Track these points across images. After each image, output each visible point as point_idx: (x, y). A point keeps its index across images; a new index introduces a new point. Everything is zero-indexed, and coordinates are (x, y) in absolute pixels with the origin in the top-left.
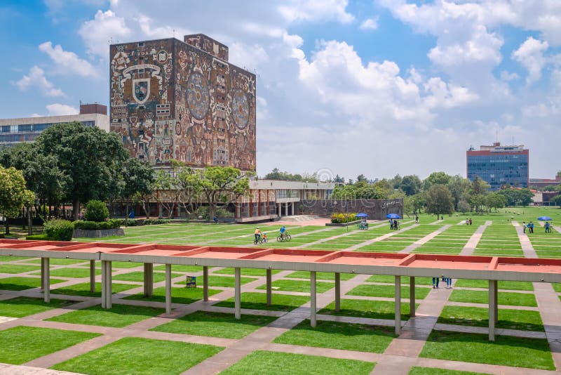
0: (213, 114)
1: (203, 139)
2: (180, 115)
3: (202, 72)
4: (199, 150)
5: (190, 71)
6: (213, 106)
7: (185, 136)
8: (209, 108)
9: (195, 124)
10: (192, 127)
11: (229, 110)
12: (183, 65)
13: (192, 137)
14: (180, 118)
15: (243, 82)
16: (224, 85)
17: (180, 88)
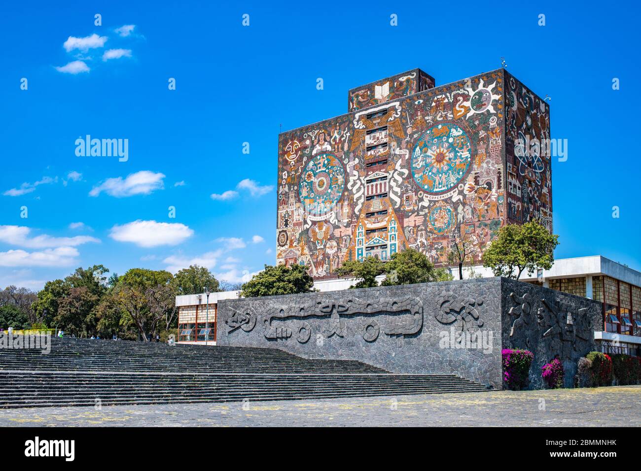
0: (356, 197)
1: (332, 237)
2: (287, 221)
3: (329, 148)
4: (321, 257)
5: (305, 159)
6: (353, 186)
7: (294, 245)
8: (346, 189)
9: (314, 223)
10: (308, 230)
11: (401, 174)
12: (292, 159)
13: (308, 242)
14: (286, 225)
15: (451, 106)
16: (385, 140)
17: (286, 189)
